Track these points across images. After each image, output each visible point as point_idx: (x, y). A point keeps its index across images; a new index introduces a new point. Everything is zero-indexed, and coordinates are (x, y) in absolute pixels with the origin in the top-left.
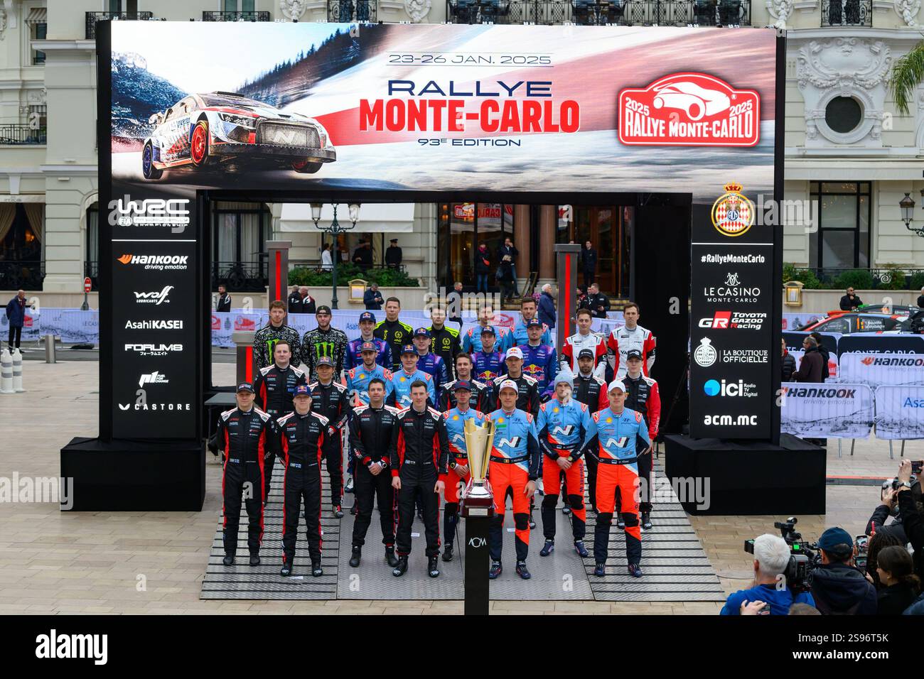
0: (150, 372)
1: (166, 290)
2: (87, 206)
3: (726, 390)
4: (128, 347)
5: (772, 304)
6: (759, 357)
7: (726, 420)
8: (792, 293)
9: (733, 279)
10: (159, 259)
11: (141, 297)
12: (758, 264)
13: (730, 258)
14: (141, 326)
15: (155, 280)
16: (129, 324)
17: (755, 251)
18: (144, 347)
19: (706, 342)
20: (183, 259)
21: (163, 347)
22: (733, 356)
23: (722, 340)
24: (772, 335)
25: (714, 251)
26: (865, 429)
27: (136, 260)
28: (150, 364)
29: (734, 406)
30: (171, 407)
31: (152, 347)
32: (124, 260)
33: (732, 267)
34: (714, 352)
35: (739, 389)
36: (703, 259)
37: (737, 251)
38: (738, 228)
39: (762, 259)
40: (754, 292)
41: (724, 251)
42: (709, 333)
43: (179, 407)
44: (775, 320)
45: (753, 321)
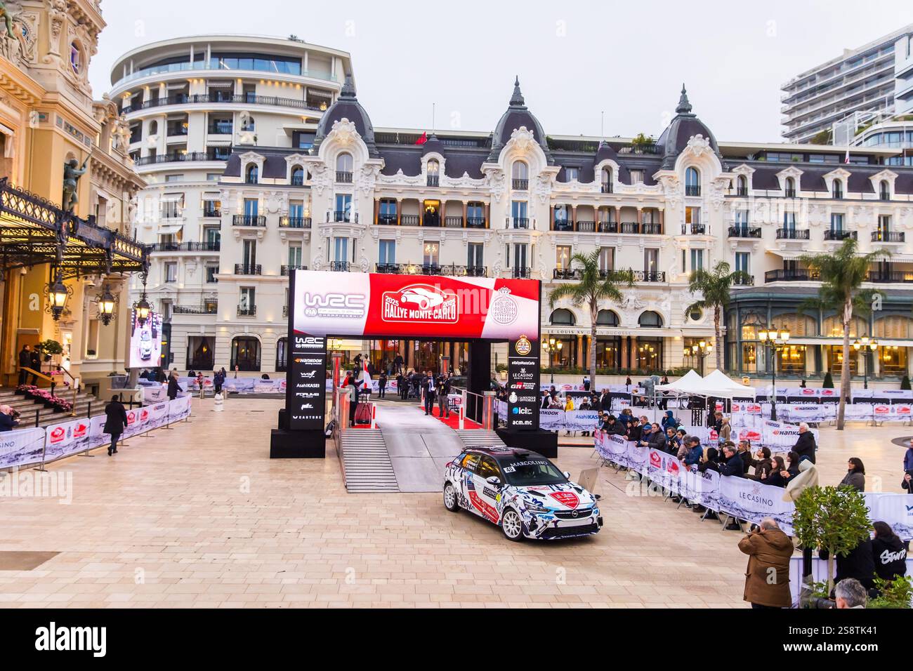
0: (305, 404)
1: (314, 372)
2: (232, 338)
3: (521, 411)
4: (297, 394)
5: (537, 380)
6: (532, 399)
7: (521, 422)
8: (543, 377)
9: (523, 370)
10: (311, 360)
11: (304, 375)
12: (532, 365)
13: (522, 363)
14: (303, 386)
15: (309, 368)
16: (298, 385)
17: (531, 360)
18: (304, 394)
19: (513, 393)
20: (320, 361)
21: (311, 394)
22: (523, 399)
23: (520, 393)
24: (537, 392)
25: (516, 360)
26: (562, 427)
27: (302, 361)
28: (306, 401)
29: (524, 417)
30: (313, 417)
31: (307, 394)
32: (297, 361)
33: (523, 366)
34: (516, 397)
35: (526, 411)
36: (513, 363)
37: (525, 360)
38: (525, 352)
39: (534, 364)
40: (531, 375)
41: (520, 360)
42: (515, 390)
43: (317, 417)
44: (537, 386)
45: (530, 386)
